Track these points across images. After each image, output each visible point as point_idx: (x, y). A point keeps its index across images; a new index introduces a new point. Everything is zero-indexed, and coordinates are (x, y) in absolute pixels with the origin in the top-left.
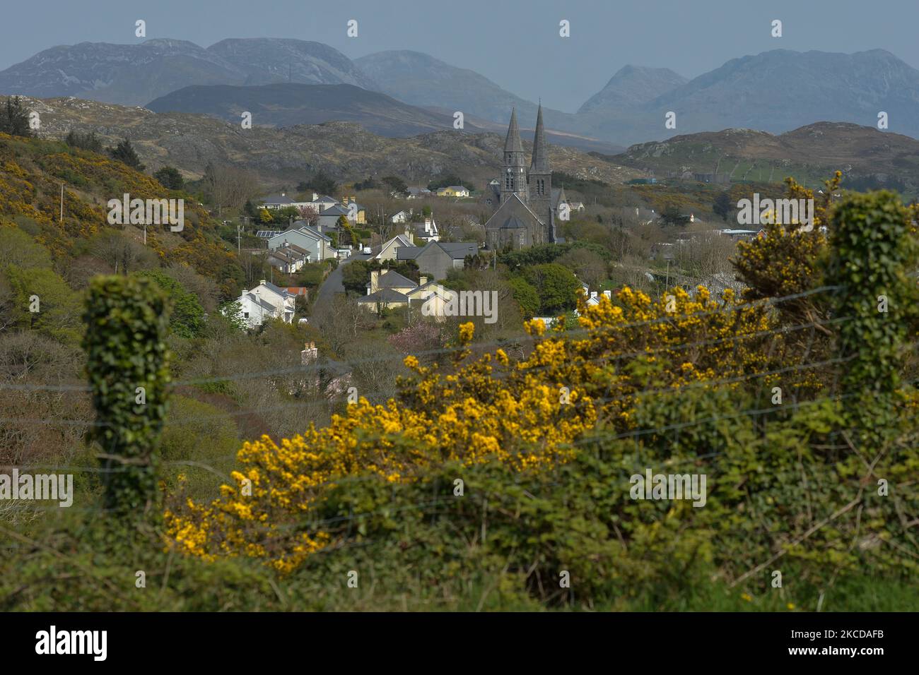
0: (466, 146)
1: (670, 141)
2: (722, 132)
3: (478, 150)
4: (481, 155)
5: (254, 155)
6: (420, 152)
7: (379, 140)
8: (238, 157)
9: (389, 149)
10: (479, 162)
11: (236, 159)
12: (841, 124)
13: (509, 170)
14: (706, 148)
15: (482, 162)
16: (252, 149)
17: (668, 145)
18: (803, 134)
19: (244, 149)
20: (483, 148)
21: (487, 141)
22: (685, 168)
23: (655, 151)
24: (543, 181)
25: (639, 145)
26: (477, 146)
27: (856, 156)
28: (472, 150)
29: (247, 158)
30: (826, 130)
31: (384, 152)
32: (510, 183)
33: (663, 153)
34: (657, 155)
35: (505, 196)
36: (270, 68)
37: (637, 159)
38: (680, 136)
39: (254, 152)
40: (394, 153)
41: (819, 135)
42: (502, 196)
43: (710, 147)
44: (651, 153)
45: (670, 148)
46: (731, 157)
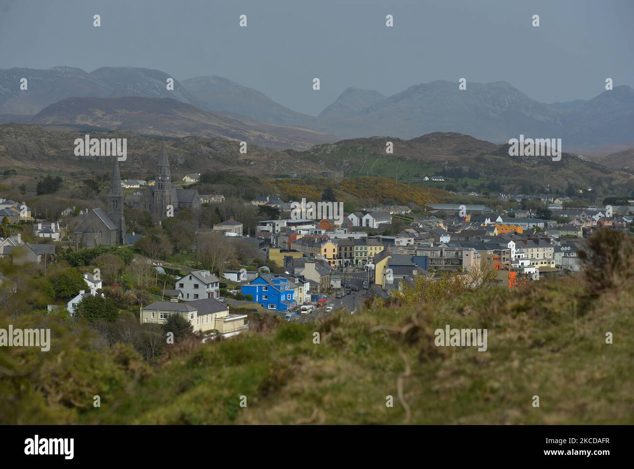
0: (202, 146)
1: (337, 143)
2: (371, 138)
3: (209, 149)
4: (210, 153)
5: (62, 151)
6: (172, 150)
7: (146, 142)
8: (52, 152)
9: (151, 147)
10: (209, 157)
11: (51, 153)
12: (449, 133)
13: (160, 178)
14: (359, 149)
15: (211, 157)
16: (62, 147)
17: (336, 146)
18: (424, 139)
19: (56, 147)
20: (212, 148)
21: (215, 143)
22: (345, 161)
23: (327, 149)
24: (116, 201)
25: (318, 146)
26: (209, 146)
27: (453, 155)
28: (204, 149)
29: (57, 153)
30: (440, 138)
31: (148, 150)
32: (160, 186)
33: (332, 151)
34: (328, 152)
35: (157, 194)
36: (128, 86)
37: (316, 154)
38: (345, 140)
39: (62, 149)
40: (154, 151)
41: (433, 140)
42: (155, 194)
43: (362, 148)
44: (325, 151)
45: (337, 148)
46: (374, 155)
